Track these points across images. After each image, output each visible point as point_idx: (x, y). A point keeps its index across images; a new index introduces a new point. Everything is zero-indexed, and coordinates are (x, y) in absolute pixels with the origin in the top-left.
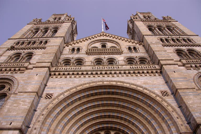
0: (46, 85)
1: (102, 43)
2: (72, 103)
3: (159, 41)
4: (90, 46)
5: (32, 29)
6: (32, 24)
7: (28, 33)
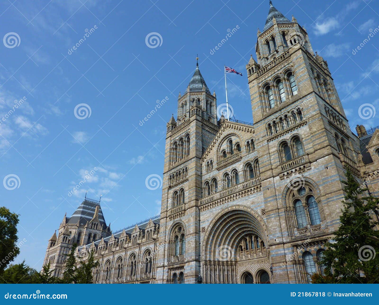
0: (200, 221)
1: (228, 140)
2: (218, 228)
3: (266, 131)
4: (219, 151)
5: (172, 147)
6: (169, 137)
7: (171, 155)
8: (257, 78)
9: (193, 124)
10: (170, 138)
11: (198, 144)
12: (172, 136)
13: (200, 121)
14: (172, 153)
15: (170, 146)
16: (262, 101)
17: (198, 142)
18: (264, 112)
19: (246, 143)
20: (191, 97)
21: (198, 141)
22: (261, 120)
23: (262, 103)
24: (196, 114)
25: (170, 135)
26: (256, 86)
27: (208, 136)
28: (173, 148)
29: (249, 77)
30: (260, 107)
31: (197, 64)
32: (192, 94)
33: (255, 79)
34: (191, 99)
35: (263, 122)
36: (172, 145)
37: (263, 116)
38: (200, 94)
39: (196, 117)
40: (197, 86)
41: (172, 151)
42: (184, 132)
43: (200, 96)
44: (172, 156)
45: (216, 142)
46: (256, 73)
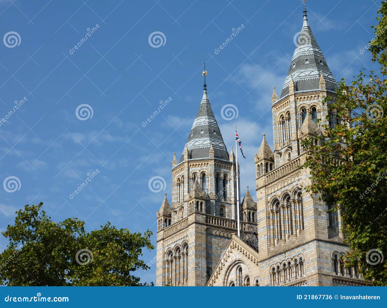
1: (238, 267)
3: (270, 279)
4: (227, 282)
5: (166, 259)
6: (160, 240)
7: (165, 273)
8: (265, 186)
9: (192, 230)
10: (162, 241)
11: (200, 265)
12: (165, 239)
13: (202, 224)
14: (166, 270)
15: (164, 257)
16: (270, 226)
17: (199, 263)
18: (270, 245)
19: (255, 281)
20: (190, 170)
21: (200, 261)
22: (266, 259)
23: (270, 229)
24: (197, 213)
25: (162, 237)
26: (264, 199)
27: (218, 244)
28: (168, 261)
29: (257, 179)
30: (266, 237)
31: (205, 86)
32: (192, 164)
33: (263, 187)
34: (191, 175)
35: (268, 263)
36: (166, 255)
37: (268, 253)
38: (205, 164)
39: (196, 218)
40: (201, 142)
41: (167, 266)
42: (180, 238)
43: (205, 168)
44: (167, 274)
45: (222, 267)
46: (265, 175)
